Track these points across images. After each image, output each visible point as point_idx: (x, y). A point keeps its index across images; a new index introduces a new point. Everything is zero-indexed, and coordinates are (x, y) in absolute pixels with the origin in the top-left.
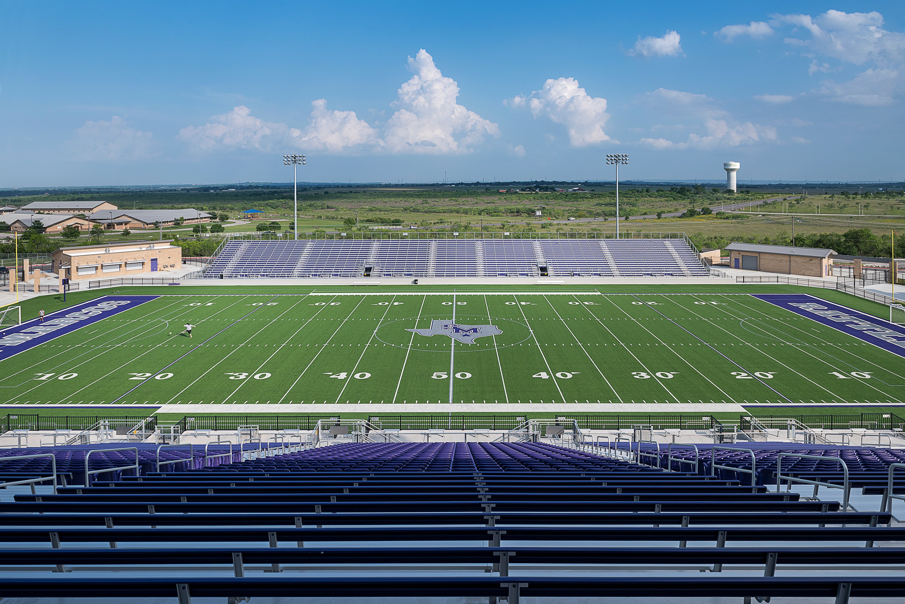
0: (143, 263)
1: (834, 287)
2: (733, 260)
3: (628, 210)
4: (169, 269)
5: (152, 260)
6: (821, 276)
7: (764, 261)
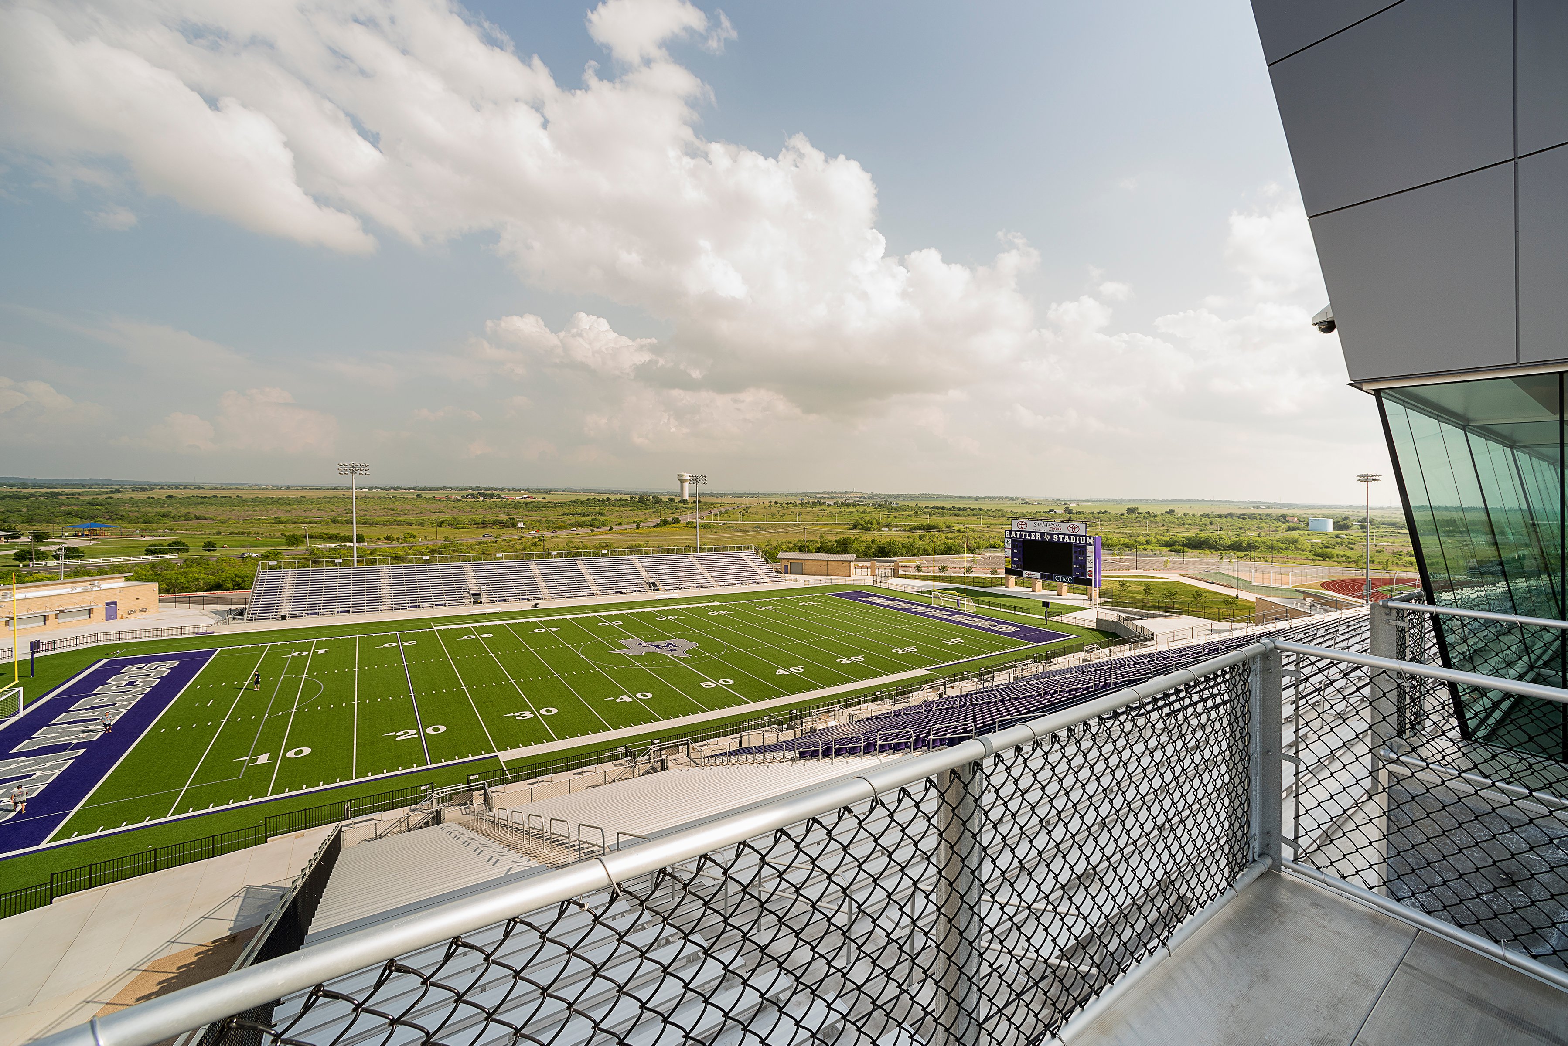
0: (90, 611)
1: (871, 583)
2: (783, 566)
3: (601, 520)
4: (138, 614)
5: (107, 604)
6: (850, 576)
7: (808, 566)
